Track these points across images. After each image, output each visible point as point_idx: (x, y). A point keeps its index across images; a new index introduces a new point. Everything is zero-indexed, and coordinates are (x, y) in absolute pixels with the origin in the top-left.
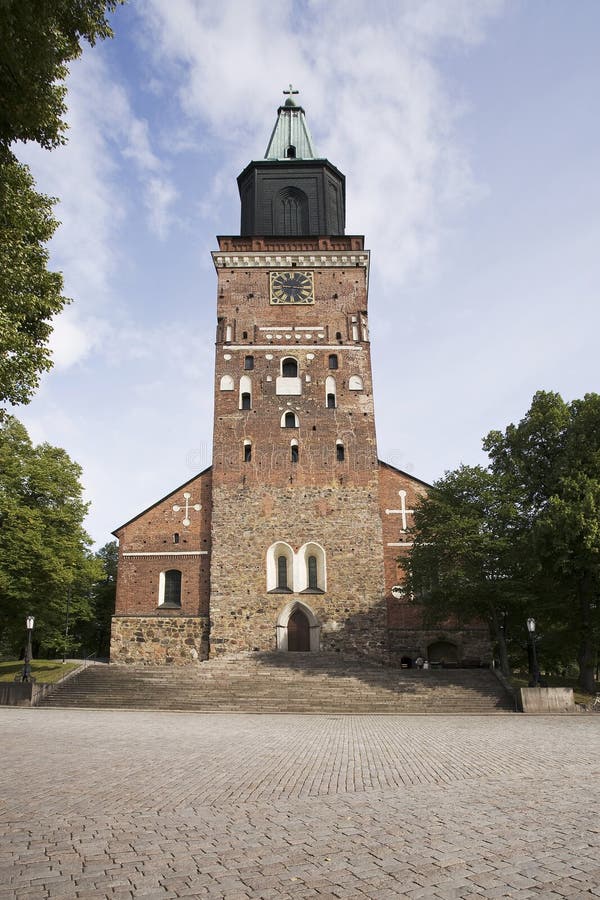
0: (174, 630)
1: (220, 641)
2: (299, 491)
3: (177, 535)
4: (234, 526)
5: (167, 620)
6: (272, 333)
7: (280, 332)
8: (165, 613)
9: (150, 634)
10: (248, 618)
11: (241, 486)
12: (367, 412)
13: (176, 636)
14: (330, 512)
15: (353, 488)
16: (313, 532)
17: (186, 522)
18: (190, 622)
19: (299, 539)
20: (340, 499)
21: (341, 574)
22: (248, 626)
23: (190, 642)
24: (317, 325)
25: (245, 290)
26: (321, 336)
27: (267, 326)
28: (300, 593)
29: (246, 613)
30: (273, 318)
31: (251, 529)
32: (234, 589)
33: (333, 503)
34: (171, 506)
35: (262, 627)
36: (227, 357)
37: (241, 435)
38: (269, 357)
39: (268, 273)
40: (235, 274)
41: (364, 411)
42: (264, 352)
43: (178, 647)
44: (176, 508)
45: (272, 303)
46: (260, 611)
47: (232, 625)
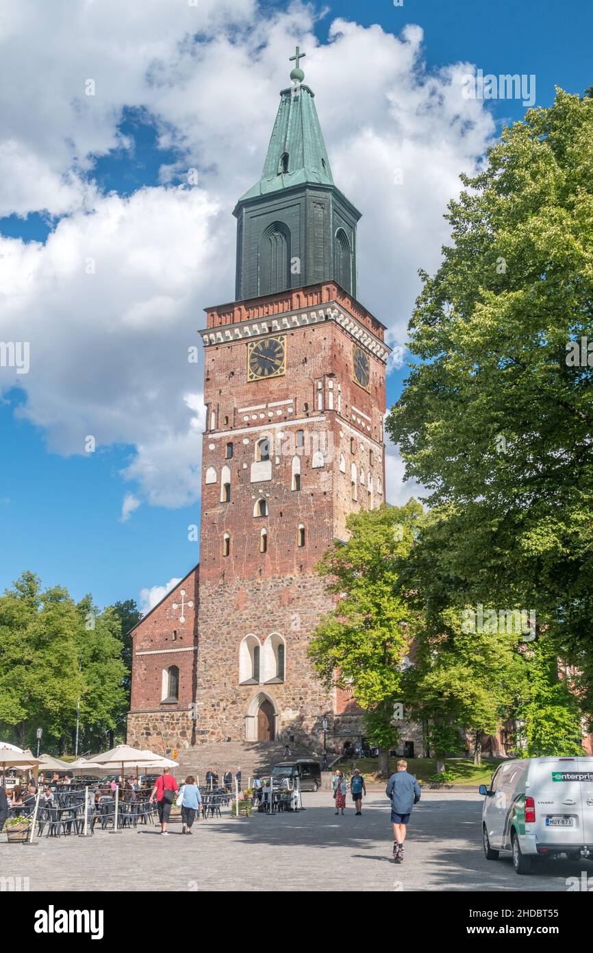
0: (172, 724)
1: (203, 733)
2: (267, 582)
3: (175, 632)
4: (215, 620)
5: (167, 714)
6: (248, 414)
7: (255, 412)
8: (167, 707)
9: (155, 728)
10: (224, 709)
11: (221, 582)
12: (326, 490)
13: (173, 729)
14: (291, 601)
15: (311, 574)
16: (275, 623)
17: (182, 620)
18: (183, 715)
19: (265, 630)
20: (299, 587)
21: (298, 663)
22: (224, 717)
23: (183, 734)
24: (286, 397)
25: (227, 368)
26: (290, 410)
27: (245, 407)
28: (265, 684)
29: (223, 704)
30: (250, 397)
31: (228, 623)
32: (214, 682)
33: (293, 592)
34: (171, 604)
35: (235, 718)
36: (212, 447)
37: (222, 529)
38: (246, 442)
39: (247, 344)
40: (219, 350)
41: (323, 490)
42: (241, 436)
43: (175, 739)
44: (175, 606)
45: (249, 380)
46: (234, 703)
47: (212, 717)
